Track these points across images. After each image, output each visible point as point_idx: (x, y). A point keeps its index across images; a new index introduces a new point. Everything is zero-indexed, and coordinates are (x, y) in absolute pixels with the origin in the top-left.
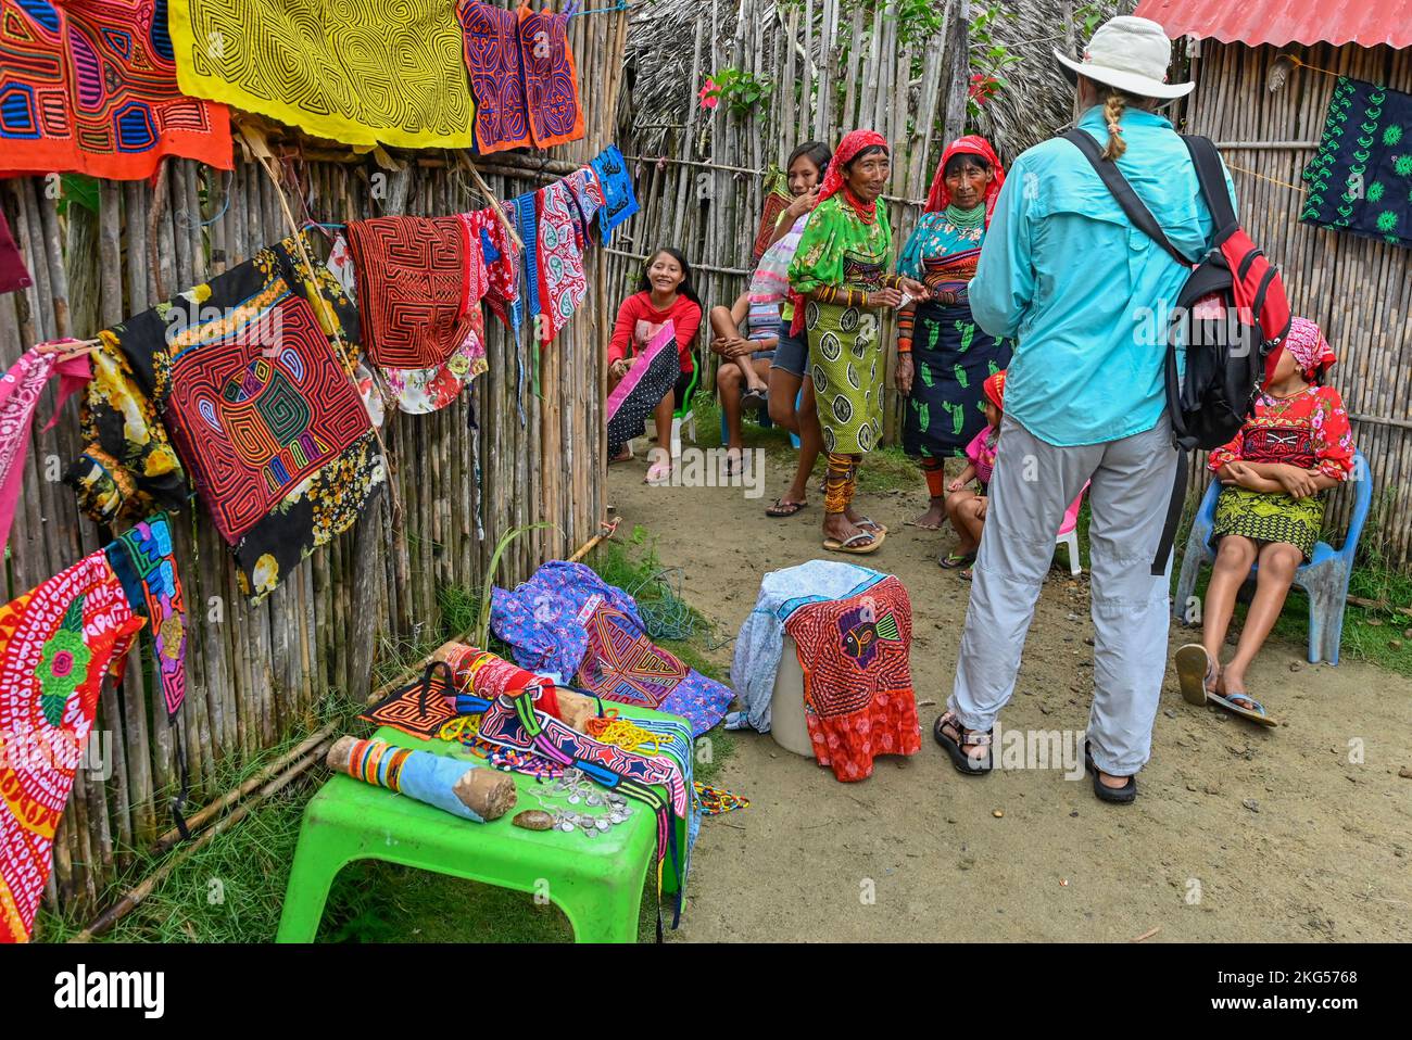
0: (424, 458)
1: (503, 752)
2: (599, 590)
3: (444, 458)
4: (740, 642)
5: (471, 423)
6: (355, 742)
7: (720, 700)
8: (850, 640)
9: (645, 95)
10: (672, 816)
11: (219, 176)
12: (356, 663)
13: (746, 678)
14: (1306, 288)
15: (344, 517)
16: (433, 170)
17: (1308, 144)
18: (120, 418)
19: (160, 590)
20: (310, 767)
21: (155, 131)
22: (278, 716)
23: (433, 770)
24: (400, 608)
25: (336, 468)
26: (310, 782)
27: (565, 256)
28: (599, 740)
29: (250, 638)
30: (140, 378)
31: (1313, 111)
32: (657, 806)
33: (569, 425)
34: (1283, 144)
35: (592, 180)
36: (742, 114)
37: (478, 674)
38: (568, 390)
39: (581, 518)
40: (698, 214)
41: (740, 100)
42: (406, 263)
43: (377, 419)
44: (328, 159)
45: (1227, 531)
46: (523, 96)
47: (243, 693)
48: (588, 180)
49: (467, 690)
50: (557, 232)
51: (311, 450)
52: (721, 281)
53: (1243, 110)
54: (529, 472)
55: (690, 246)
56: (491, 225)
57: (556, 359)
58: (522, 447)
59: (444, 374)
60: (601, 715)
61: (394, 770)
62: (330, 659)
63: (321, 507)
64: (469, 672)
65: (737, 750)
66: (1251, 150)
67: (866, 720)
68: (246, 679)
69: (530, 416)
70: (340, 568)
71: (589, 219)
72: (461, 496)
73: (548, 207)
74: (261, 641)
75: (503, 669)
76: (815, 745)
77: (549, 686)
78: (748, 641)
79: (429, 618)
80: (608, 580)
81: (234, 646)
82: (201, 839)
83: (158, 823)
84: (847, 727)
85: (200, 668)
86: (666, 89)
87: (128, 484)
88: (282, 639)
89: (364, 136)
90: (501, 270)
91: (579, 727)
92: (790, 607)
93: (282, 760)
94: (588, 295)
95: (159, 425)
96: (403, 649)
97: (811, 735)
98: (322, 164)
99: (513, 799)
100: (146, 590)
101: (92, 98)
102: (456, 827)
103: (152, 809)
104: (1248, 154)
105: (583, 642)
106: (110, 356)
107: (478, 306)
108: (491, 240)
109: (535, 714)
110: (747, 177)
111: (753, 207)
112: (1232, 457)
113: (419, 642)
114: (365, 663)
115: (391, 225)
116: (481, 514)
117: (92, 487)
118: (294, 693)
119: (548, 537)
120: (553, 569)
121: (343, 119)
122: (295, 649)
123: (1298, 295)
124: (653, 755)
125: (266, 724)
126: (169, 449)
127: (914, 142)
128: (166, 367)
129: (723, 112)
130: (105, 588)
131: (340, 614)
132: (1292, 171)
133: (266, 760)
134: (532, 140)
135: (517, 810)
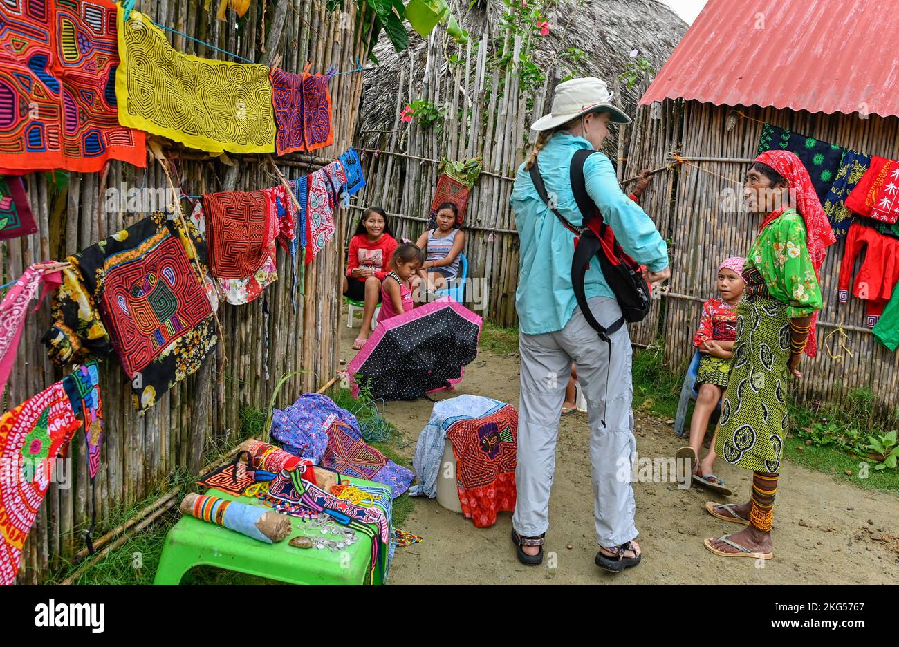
0: (237, 330)
1: (282, 503)
2: (335, 411)
3: (248, 330)
4: (420, 443)
5: (265, 310)
6: (197, 496)
7: (407, 478)
8: (484, 442)
9: (368, 112)
10: (380, 542)
11: (133, 169)
12: (194, 451)
13: (423, 465)
14: (749, 241)
15: (193, 365)
16: (250, 163)
17: (749, 160)
18: (76, 306)
19: (91, 405)
20: (163, 514)
21: (103, 145)
22: (146, 483)
23: (244, 512)
24: (219, 419)
25: (191, 336)
26: (163, 523)
27: (322, 213)
28: (338, 498)
29: (134, 435)
30: (88, 283)
31: (751, 142)
32: (372, 536)
33: (320, 311)
34: (735, 159)
35: (340, 168)
36: (426, 126)
37: (268, 458)
38: (320, 290)
39: (324, 367)
40: (398, 184)
41: (425, 118)
42: (235, 218)
43: (215, 308)
44: (194, 158)
45: (704, 381)
46: (302, 121)
47: (127, 468)
48: (337, 169)
49: (261, 468)
50: (319, 198)
51: (177, 325)
52: (411, 225)
53: (713, 140)
54: (296, 339)
55: (393, 203)
56: (282, 195)
57: (314, 272)
58: (293, 325)
59: (252, 282)
60: (340, 483)
61: (220, 513)
62: (177, 449)
63: (181, 358)
64: (262, 457)
65: (416, 508)
66: (718, 162)
67: (493, 490)
68: (129, 460)
69: (298, 306)
70: (186, 394)
71: (337, 190)
72: (256, 353)
73: (314, 184)
74: (140, 437)
75: (283, 456)
76: (462, 505)
77: (310, 466)
78: (424, 442)
79: (235, 426)
80: (339, 404)
81: (124, 440)
82: (100, 555)
83: (75, 545)
84: (481, 494)
85: (105, 452)
86: (381, 109)
87: (77, 344)
88: (151, 437)
89: (217, 147)
90: (286, 221)
91: (327, 490)
92: (450, 422)
93: (149, 509)
94: (334, 235)
95: (96, 310)
96: (220, 444)
97: (460, 499)
98: (189, 161)
99: (289, 530)
100: (84, 405)
101: (72, 129)
102: (256, 546)
103: (72, 536)
104: (716, 164)
105: (326, 442)
106: (73, 271)
107: (273, 242)
108: (281, 204)
109: (302, 482)
110: (428, 164)
111: (431, 182)
112: (707, 338)
113: (229, 440)
114: (198, 452)
115: (227, 196)
116: (267, 364)
117: (58, 345)
118: (156, 469)
119: (305, 378)
120: (308, 398)
121: (205, 138)
122: (158, 443)
123: (744, 245)
124: (370, 506)
125: (139, 488)
126: (100, 324)
127: (528, 147)
128: (102, 277)
129: (415, 124)
130: (62, 403)
131: (185, 422)
132: (740, 175)
133: (140, 508)
134: (305, 147)
135: (291, 537)
